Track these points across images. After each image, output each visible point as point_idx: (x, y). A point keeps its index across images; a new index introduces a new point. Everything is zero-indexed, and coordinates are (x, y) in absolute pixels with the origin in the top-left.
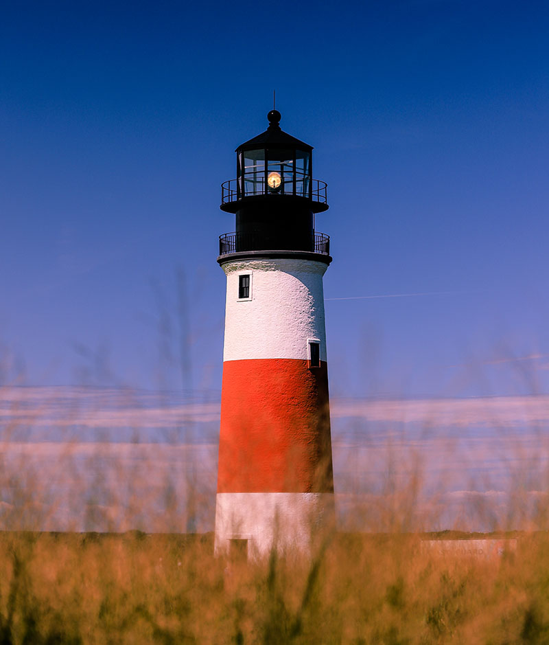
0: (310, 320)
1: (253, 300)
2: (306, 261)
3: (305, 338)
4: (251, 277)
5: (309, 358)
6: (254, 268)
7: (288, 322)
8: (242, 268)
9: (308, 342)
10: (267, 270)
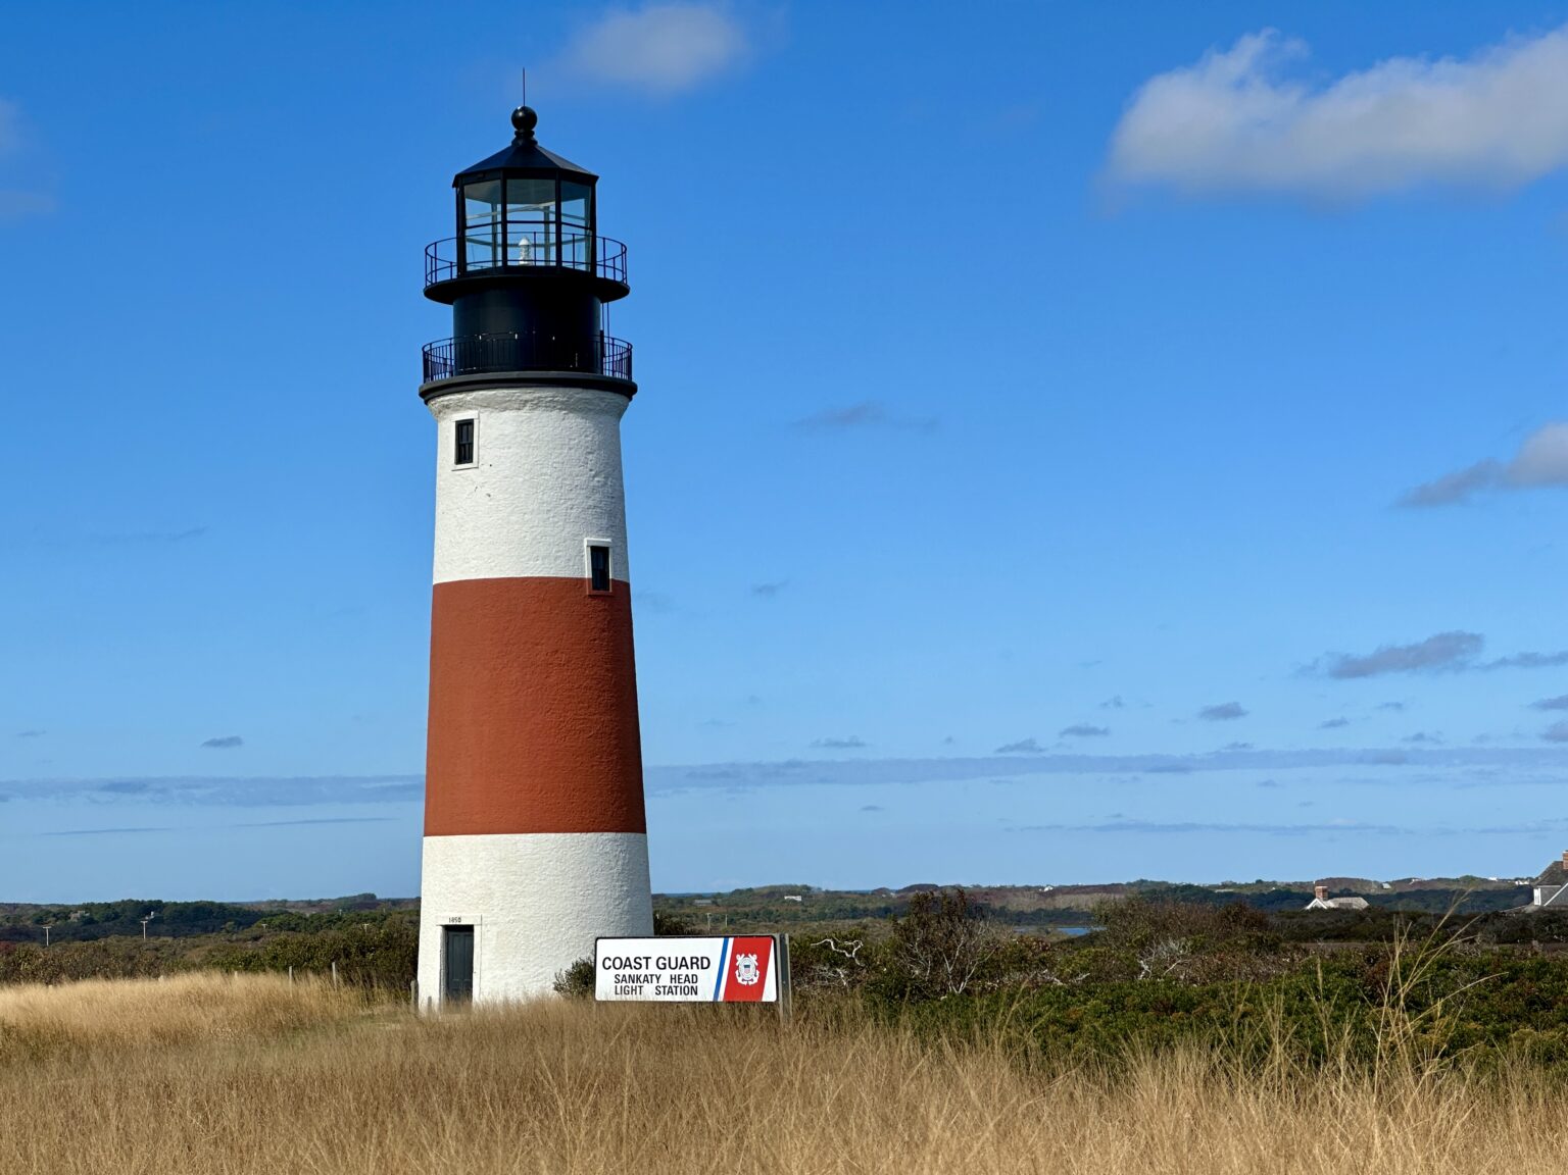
0: (591, 503)
1: (482, 468)
2: (580, 390)
3: (579, 538)
4: (476, 423)
5: (588, 574)
6: (481, 406)
7: (545, 507)
8: (460, 406)
9: (585, 544)
10: (505, 409)
